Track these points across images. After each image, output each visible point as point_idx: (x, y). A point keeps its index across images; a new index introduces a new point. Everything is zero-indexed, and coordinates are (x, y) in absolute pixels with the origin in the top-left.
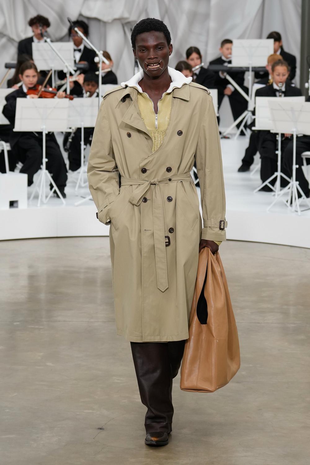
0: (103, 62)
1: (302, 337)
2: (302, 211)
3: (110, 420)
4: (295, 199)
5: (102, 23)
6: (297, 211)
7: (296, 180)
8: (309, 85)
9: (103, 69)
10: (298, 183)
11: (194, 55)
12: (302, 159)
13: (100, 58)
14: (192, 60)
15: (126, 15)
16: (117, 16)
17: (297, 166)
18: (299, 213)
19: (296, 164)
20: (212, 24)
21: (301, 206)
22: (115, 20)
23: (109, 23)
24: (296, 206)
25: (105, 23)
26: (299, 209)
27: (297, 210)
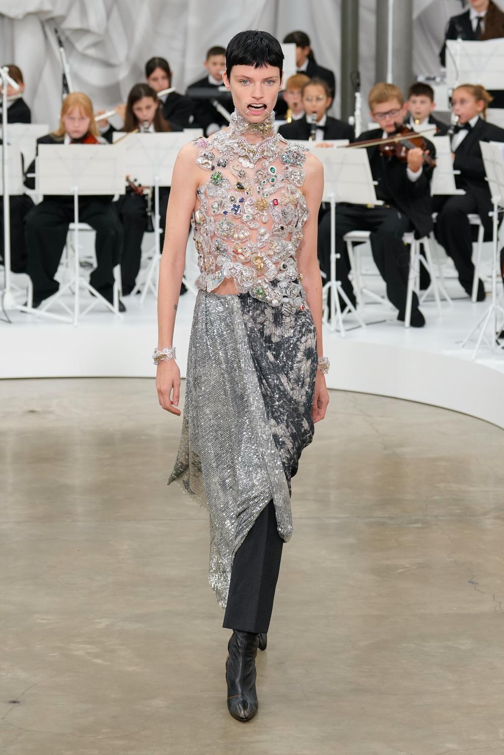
0: (9, 85)
1: (351, 540)
2: (347, 330)
3: (30, 687)
4: (336, 310)
5: (6, 21)
6: (338, 331)
7: (337, 279)
8: (355, 119)
9: (9, 95)
10: (339, 283)
11: (159, 73)
12: (345, 243)
13: (4, 79)
14: (155, 79)
15: (47, 7)
16: (32, 8)
17: (338, 256)
18: (343, 333)
19: (337, 252)
20: (193, 20)
21: (345, 322)
22: (29, 15)
23: (19, 20)
24: (338, 321)
25: (12, 20)
26: (342, 327)
27: (338, 329)
